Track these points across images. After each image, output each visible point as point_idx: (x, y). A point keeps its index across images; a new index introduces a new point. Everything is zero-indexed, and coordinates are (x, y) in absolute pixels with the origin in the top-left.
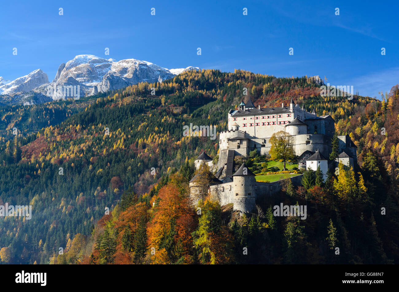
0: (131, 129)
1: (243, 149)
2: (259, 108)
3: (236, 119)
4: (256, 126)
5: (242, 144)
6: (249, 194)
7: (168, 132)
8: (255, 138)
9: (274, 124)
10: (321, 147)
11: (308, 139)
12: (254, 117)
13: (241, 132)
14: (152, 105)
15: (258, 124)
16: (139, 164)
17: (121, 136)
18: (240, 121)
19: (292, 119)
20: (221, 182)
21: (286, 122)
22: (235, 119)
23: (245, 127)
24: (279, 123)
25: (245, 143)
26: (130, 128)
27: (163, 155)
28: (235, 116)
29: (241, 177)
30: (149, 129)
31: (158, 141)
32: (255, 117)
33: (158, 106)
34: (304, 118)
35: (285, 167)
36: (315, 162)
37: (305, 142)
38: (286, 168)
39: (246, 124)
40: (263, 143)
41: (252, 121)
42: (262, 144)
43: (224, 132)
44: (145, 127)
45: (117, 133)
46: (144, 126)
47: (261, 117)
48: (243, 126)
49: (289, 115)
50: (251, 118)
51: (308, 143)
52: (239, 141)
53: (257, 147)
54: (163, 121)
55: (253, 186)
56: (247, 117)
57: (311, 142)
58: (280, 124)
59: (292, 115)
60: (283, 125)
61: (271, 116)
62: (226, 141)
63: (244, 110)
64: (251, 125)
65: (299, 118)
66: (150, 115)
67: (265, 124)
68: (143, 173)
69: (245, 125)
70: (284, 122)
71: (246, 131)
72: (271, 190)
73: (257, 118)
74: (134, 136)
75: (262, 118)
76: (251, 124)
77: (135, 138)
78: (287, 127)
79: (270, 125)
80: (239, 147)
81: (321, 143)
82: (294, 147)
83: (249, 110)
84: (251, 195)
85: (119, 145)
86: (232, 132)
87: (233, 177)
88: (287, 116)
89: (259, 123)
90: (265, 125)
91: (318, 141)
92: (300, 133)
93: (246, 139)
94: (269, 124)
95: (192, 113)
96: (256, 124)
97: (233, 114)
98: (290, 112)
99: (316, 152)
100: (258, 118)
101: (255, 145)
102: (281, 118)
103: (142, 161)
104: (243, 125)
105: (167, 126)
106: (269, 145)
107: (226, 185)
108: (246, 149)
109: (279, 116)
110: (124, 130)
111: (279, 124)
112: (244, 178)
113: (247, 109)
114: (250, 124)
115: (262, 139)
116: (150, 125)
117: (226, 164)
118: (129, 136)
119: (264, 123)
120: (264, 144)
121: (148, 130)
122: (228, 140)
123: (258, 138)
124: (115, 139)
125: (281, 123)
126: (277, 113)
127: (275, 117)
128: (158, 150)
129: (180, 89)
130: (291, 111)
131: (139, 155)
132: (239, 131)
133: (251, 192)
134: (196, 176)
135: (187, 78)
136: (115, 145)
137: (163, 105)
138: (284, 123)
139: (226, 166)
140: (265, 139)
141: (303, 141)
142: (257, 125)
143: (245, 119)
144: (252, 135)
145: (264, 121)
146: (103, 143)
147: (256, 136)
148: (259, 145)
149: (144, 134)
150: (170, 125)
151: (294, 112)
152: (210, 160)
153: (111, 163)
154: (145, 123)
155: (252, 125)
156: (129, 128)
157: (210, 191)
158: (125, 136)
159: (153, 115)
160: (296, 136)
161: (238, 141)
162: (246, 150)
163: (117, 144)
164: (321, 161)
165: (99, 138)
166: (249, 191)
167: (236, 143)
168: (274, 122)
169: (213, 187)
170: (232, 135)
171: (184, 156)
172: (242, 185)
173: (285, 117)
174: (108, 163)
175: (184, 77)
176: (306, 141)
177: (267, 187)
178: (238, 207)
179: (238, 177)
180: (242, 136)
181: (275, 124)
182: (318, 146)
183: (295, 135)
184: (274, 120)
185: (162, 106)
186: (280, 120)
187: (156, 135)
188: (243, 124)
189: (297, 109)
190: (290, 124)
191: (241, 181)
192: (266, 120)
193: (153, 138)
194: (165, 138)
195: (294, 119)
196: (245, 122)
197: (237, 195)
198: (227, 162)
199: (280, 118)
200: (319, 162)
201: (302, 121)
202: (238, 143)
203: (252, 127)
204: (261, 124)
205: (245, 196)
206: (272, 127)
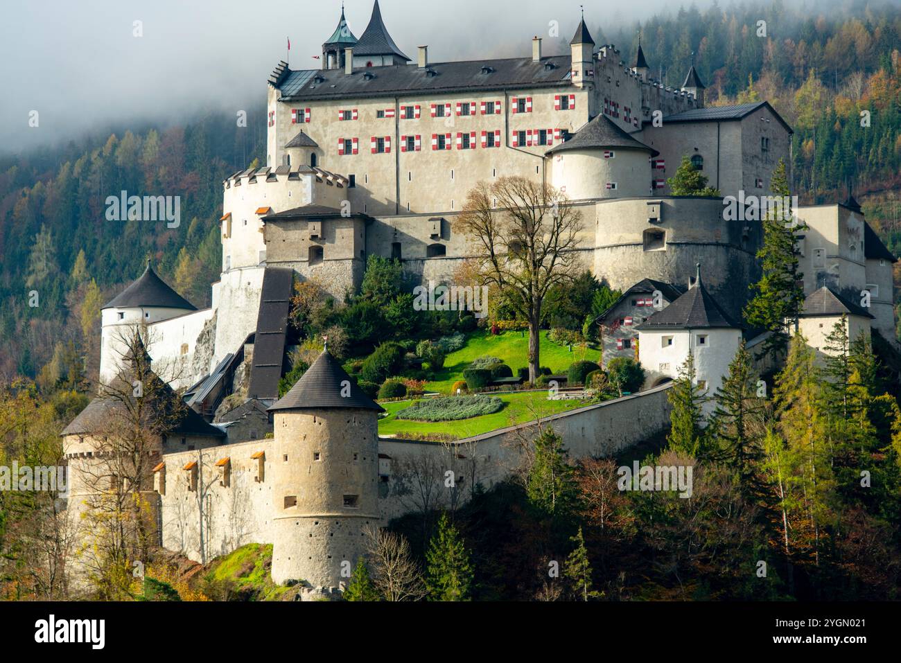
1: (335, 267)
2: (421, 63)
3: (307, 115)
4: (404, 150)
5: (333, 242)
6: (350, 500)
8: (398, 211)
9: (490, 143)
10: (717, 263)
11: (653, 221)
12: (392, 105)
13: (330, 178)
18: (325, 123)
19: (578, 118)
20: (221, 439)
21: (549, 137)
22: (301, 114)
23: (351, 157)
24: (514, 139)
25: (344, 241)
28: (301, 102)
29: (308, 418)
32: (402, 104)
35: (535, 361)
36: (682, 339)
37: (639, 238)
38: (541, 366)
39: (356, 140)
40: (434, 237)
41: (385, 128)
42: (431, 242)
43: (245, 180)
47: (428, 105)
48: (341, 153)
49: (564, 100)
50: (380, 114)
51: (653, 238)
52: (315, 227)
53: (403, 257)
56: (360, 107)
57: (669, 235)
58: (522, 142)
59: (581, 100)
60: (533, 149)
61: (477, 102)
62: (255, 222)
63: (348, 71)
64: (380, 148)
65: (616, 115)
67: (447, 141)
69: (348, 147)
70: (543, 134)
71: (352, 177)
73: (409, 114)
75: (434, 111)
76: (380, 142)
78: (555, 158)
79: (474, 146)
80: (316, 254)
81: (717, 244)
82: (584, 258)
83: (369, 73)
84: (360, 505)
86: (283, 179)
88: (557, 103)
89: (419, 137)
90: (449, 148)
92: (614, 192)
93: (352, 218)
94: (465, 144)
96: (403, 144)
97: (293, 88)
98: (569, 85)
99: (690, 287)
100: (416, 112)
101: (397, 247)
102: (526, 114)
104: (341, 146)
107: (241, 453)
108: (349, 265)
109: (515, 106)
111: (515, 144)
112: (324, 422)
113: (361, 63)
114: (373, 139)
115: (432, 217)
117: (250, 339)
119: (441, 139)
120: (442, 242)
122: (264, 220)
123: (413, 214)
125: (528, 138)
126: (506, 91)
127: (497, 107)
130: (578, 79)
132: (320, 175)
133: (360, 491)
134: (94, 410)
138: (543, 141)
139: (250, 348)
140: (446, 218)
141: (630, 231)
142: (410, 147)
143: (347, 116)
144: (381, 192)
145: (441, 126)
147: (403, 203)
148: (414, 247)
151: (591, 84)
155: (387, 144)
157: (164, 480)
160: (600, 207)
161: (311, 225)
162: (351, 272)
164: (711, 336)
166: (350, 487)
167: (302, 236)
168: (490, 136)
169: (177, 463)
170: (285, 193)
172: (316, 456)
173: (544, 111)
176: (645, 233)
178: (292, 563)
179: (297, 417)
181: (498, 145)
182: (699, 257)
183: (593, 202)
184: (494, 122)
186: (520, 122)
188: (341, 141)
190: (570, 144)
191: (312, 439)
192: (452, 125)
195: (591, 119)
196: (349, 129)
197: (290, 501)
198: (255, 330)
199: (522, 115)
200: (702, 341)
201: (627, 128)
202: (314, 238)
203: (384, 155)
204: (427, 142)
205: (329, 511)
206: (481, 158)
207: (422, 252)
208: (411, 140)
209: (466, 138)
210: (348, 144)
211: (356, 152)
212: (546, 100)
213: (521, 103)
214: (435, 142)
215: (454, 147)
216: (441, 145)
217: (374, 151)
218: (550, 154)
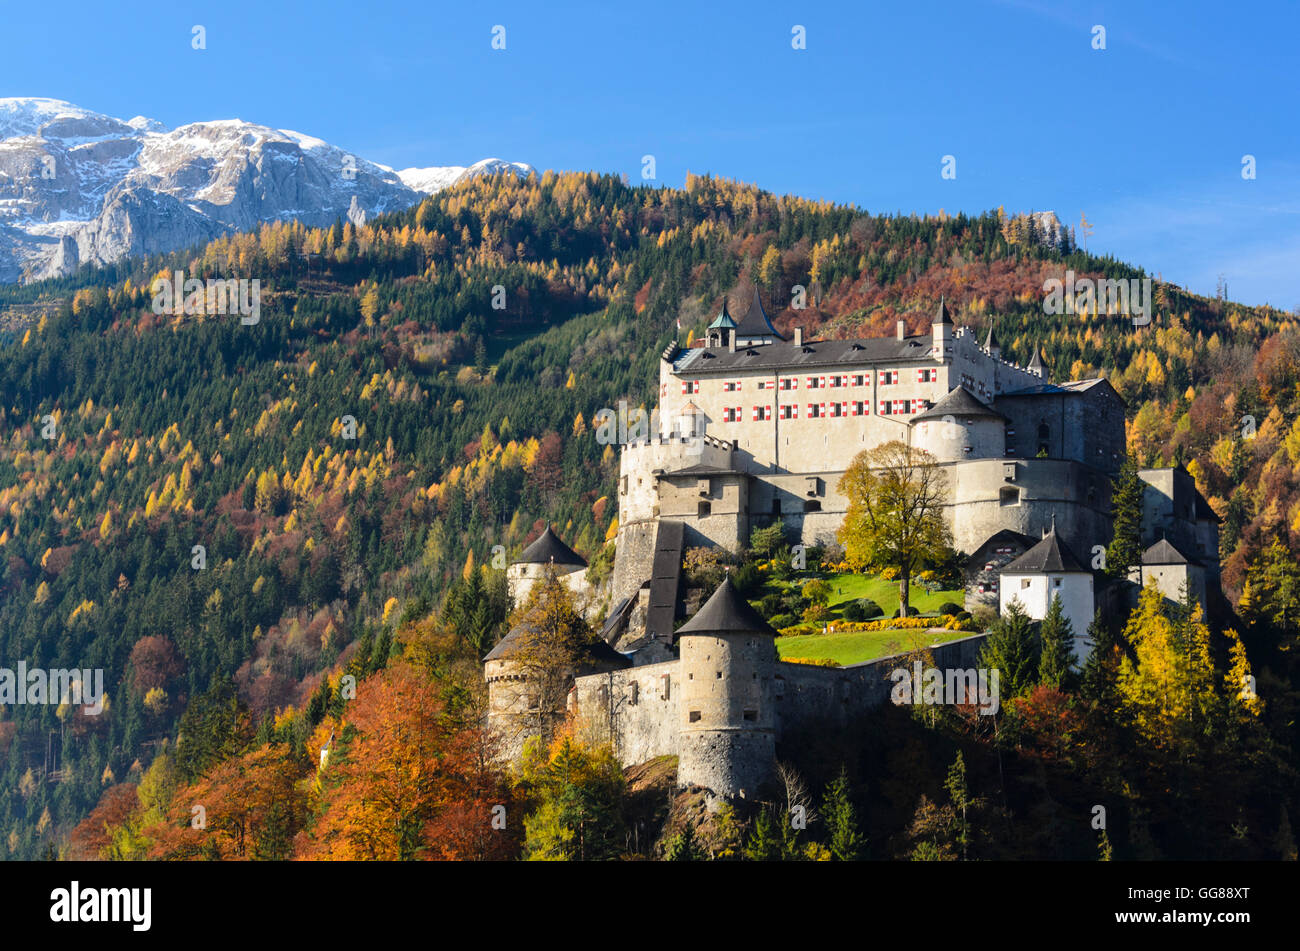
0: (227, 429)
1: (721, 520)
2: (798, 342)
3: (695, 387)
4: (783, 417)
5: (720, 498)
6: (749, 716)
7: (389, 443)
8: (776, 470)
9: (860, 411)
10: (1065, 520)
11: (1008, 480)
12: (772, 378)
13: (716, 443)
14: (318, 325)
16: (260, 581)
17: (182, 456)
18: (712, 394)
19: (940, 390)
20: (626, 663)
21: (912, 406)
22: (690, 386)
23: (735, 424)
24: (882, 408)
25: (732, 493)
26: (219, 424)
27: (365, 541)
28: (690, 375)
29: (712, 640)
30: (307, 428)
31: (346, 482)
32: (780, 377)
33: (347, 329)
34: (992, 389)
35: (906, 601)
36: (1040, 582)
37: (997, 495)
38: (910, 605)
39: (740, 409)
40: (810, 494)
41: (766, 398)
42: (808, 498)
43: (641, 444)
44: (288, 420)
45: (163, 444)
46: (283, 415)
47: (804, 379)
48: (726, 420)
49: (927, 373)
50: (761, 386)
51: (1008, 496)
52: (704, 485)
53: (783, 511)
54: (366, 392)
55: (764, 679)
56: (743, 380)
57: (1022, 492)
58: (889, 411)
59: (942, 373)
60: (899, 417)
61: (849, 376)
62: (650, 481)
63: (732, 349)
64: (761, 416)
65: (972, 388)
66: (312, 369)
67: (821, 410)
68: (276, 623)
69: (732, 415)
70: (907, 404)
71: (736, 442)
72: (846, 701)
73: (788, 384)
74: (240, 458)
75: (809, 383)
76: (761, 411)
77: (244, 467)
78: (920, 425)
79: (845, 414)
80: (705, 510)
81: (1066, 501)
82: (946, 513)
83: (751, 351)
84: (759, 719)
85: (169, 496)
86: (674, 442)
87: (676, 638)
88: (921, 376)
89: (796, 407)
90: (823, 415)
91: (1051, 491)
92: (972, 452)
93: (736, 476)
94: (838, 413)
95: (496, 363)
96: (782, 412)
97: (683, 363)
98: (932, 361)
99: (1044, 537)
100: (793, 384)
101: (777, 503)
102: (893, 386)
103: (274, 571)
104: (726, 415)
105: (386, 418)
106: (836, 501)
107: (648, 677)
108: (734, 518)
109: (882, 378)
110: (194, 430)
111: (882, 413)
112: (726, 644)
113: (743, 343)
114: (755, 408)
115: (809, 476)
116: (309, 411)
117: (646, 585)
118: (217, 460)
119: (816, 408)
120: (818, 498)
121: (302, 431)
122: (658, 478)
123: (790, 473)
124: (155, 469)
125: (894, 407)
126: (875, 365)
127: (865, 380)
128: (341, 521)
129: (445, 257)
130: (938, 355)
131: (257, 544)
132: (708, 440)
133: (758, 707)
134: (517, 634)
135: (477, 208)
136: (152, 496)
137: (369, 322)
138: (907, 410)
139: (645, 593)
140: (820, 476)
141: (987, 489)
142: (788, 415)
143: (732, 387)
144: (763, 457)
145: (816, 396)
146: (99, 485)
147: (782, 465)
148: (792, 503)
149: (283, 449)
150: (400, 410)
151: (948, 360)
152: (574, 567)
153: (131, 577)
154: (287, 401)
155: (767, 413)
156: (214, 422)
157: (576, 701)
158: (197, 459)
159: (323, 369)
160: (959, 467)
161: (700, 482)
162: (736, 525)
163: (160, 490)
164: (1067, 580)
165: (81, 466)
166: (750, 703)
167: (693, 493)
168: (860, 405)
169: (587, 684)
170: (676, 455)
171: (457, 549)
172: (719, 675)
173: (908, 383)
174: (122, 578)
175: (463, 202)
176: (1001, 490)
177: (830, 685)
178: (697, 773)
179: (702, 639)
180: (722, 463)
181: (867, 413)
182: (1053, 512)
183: (954, 463)
184: (864, 393)
185: (364, 331)
186: (887, 393)
187: (337, 456)
188: (726, 410)
189: (963, 349)
190: (931, 413)
191: (714, 659)
192: (825, 395)
193: (323, 467)
194: (375, 470)
195: (950, 390)
196: (733, 400)
197: (695, 717)
198: (649, 576)
199: (888, 386)
200: (1058, 583)
201: (983, 400)
202: (703, 494)
203: (764, 422)
204: (803, 409)
205: (731, 725)
206: (851, 424)
207: (800, 508)
208: (788, 409)
209: (838, 407)
210: (732, 412)
211: (739, 419)
212: (909, 375)
213: (888, 376)
214: (810, 410)
215: (828, 415)
216: (816, 413)
217: (756, 419)
218: (914, 421)
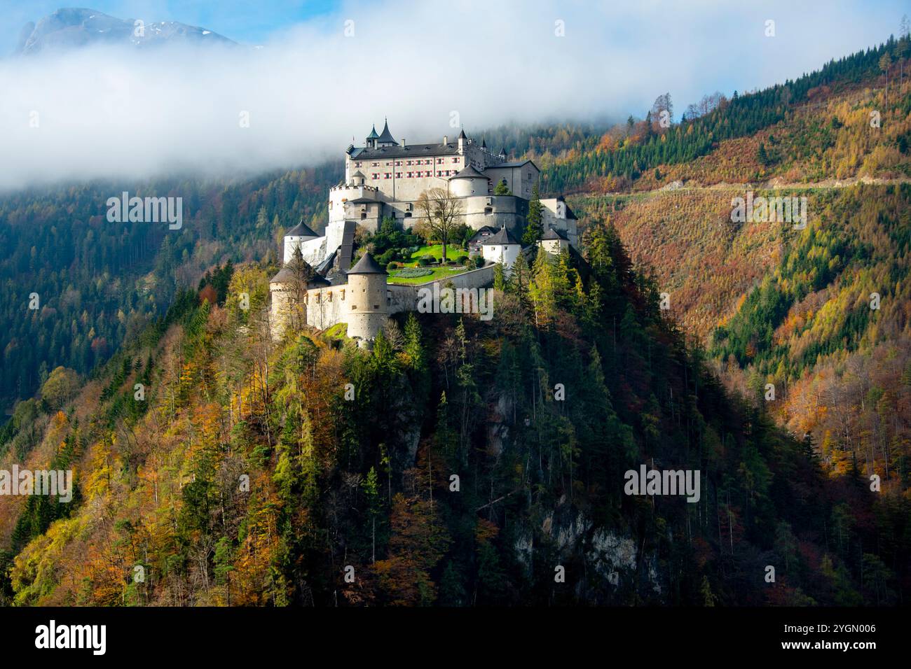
1: (371, 221)
2: (403, 145)
3: (360, 165)
4: (396, 178)
5: (370, 212)
6: (376, 307)
8: (394, 200)
9: (428, 175)
10: (512, 220)
11: (488, 204)
12: (392, 161)
13: (369, 188)
15: (399, 174)
18: (367, 168)
19: (461, 166)
20: (328, 284)
21: (450, 173)
22: (358, 164)
23: (377, 180)
24: (437, 174)
25: (374, 211)
29: (361, 276)
32: (396, 161)
34: (483, 165)
35: (445, 256)
36: (499, 248)
37: (483, 211)
38: (447, 258)
39: (379, 174)
40: (407, 210)
41: (389, 170)
42: (407, 212)
43: (337, 188)
47: (405, 161)
48: (373, 179)
49: (456, 159)
50: (388, 164)
51: (488, 211)
52: (364, 206)
53: (396, 217)
55: (383, 292)
56: (380, 162)
57: (494, 209)
58: (440, 175)
59: (462, 159)
60: (444, 177)
61: (424, 160)
62: (341, 204)
63: (376, 148)
64: (387, 177)
65: (475, 165)
67: (412, 175)
69: (376, 176)
70: (448, 172)
71: (377, 188)
72: (417, 300)
73: (398, 164)
75: (407, 163)
76: (387, 175)
78: (452, 181)
79: (422, 176)
80: (364, 216)
81: (512, 213)
83: (384, 149)
84: (380, 309)
86: (351, 188)
87: (346, 275)
88: (453, 160)
89: (402, 173)
90: (413, 177)
91: (506, 209)
92: (474, 193)
93: (377, 202)
94: (419, 176)
96: (396, 175)
97: (355, 154)
98: (458, 154)
99: (502, 229)
100: (401, 163)
101: (394, 214)
102: (442, 165)
104: (373, 176)
106: (417, 213)
107: (336, 289)
108: (376, 220)
109: (437, 161)
111: (438, 176)
112: (367, 278)
113: (381, 145)
114: (385, 174)
115: (407, 203)
117: (340, 248)
119: (410, 173)
120: (410, 212)
122: (344, 203)
123: (400, 201)
125: (442, 173)
126: (434, 155)
127: (430, 162)
130: (461, 152)
132: (365, 187)
133: (380, 304)
134: (282, 273)
138: (448, 175)
139: (340, 251)
140: (412, 203)
141: (480, 208)
142: (399, 177)
143: (375, 165)
144: (388, 193)
147: (396, 197)
148: (400, 214)
151: (465, 153)
152: (313, 237)
155: (390, 176)
157: (308, 302)
160: (469, 199)
161: (362, 205)
162: (377, 223)
164: (509, 247)
166: (376, 302)
167: (359, 209)
168: (428, 173)
169: (312, 293)
170: (352, 193)
172: (364, 291)
173: (448, 163)
176: (485, 209)
178: (355, 330)
179: (357, 276)
180: (371, 196)
181: (431, 176)
182: (506, 217)
183: (466, 197)
184: (430, 168)
186: (439, 167)
188: (373, 174)
190: (458, 176)
191: (362, 284)
192: (414, 168)
195: (465, 166)
196: (376, 170)
197: (354, 307)
198: (341, 244)
199: (440, 165)
200: (506, 249)
201: (479, 170)
202: (363, 210)
203: (389, 180)
204: (405, 175)
205: (369, 310)
206: (424, 181)
207: (403, 216)
209: (419, 173)
210: (376, 175)
211: (379, 178)
212: (448, 160)
213: (440, 160)
214: (408, 175)
215: (415, 177)
216: (410, 176)
217: (385, 178)
218: (450, 179)
